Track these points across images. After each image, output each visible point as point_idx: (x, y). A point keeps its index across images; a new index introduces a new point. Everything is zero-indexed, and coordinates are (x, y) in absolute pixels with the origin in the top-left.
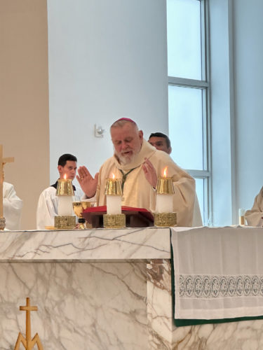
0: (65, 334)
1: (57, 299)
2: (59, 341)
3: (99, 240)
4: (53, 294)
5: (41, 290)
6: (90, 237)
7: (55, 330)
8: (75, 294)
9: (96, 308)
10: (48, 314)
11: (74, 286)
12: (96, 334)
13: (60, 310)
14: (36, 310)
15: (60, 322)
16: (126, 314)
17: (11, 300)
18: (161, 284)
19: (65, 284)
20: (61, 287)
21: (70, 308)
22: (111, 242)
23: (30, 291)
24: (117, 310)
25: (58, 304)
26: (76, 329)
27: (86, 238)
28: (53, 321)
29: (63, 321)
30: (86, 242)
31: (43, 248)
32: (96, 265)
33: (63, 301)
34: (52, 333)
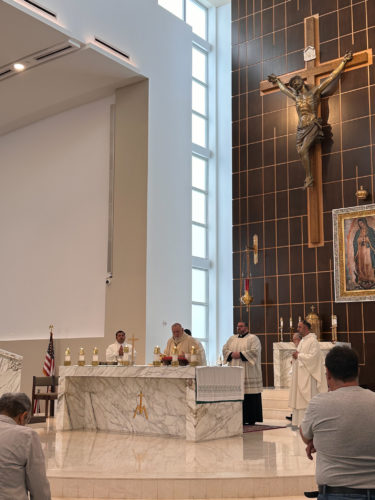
0: (155, 406)
1: (152, 392)
2: (152, 408)
4: (151, 390)
5: (147, 389)
8: (159, 390)
9: (167, 396)
10: (148, 398)
11: (159, 387)
12: (167, 406)
13: (153, 396)
14: (144, 396)
15: (153, 401)
17: (135, 392)
18: (192, 388)
19: (155, 387)
21: (157, 396)
23: (142, 389)
24: (175, 397)
25: (153, 394)
26: (159, 404)
28: (150, 401)
30: (164, 371)
31: (148, 373)
33: (155, 393)
34: (150, 405)
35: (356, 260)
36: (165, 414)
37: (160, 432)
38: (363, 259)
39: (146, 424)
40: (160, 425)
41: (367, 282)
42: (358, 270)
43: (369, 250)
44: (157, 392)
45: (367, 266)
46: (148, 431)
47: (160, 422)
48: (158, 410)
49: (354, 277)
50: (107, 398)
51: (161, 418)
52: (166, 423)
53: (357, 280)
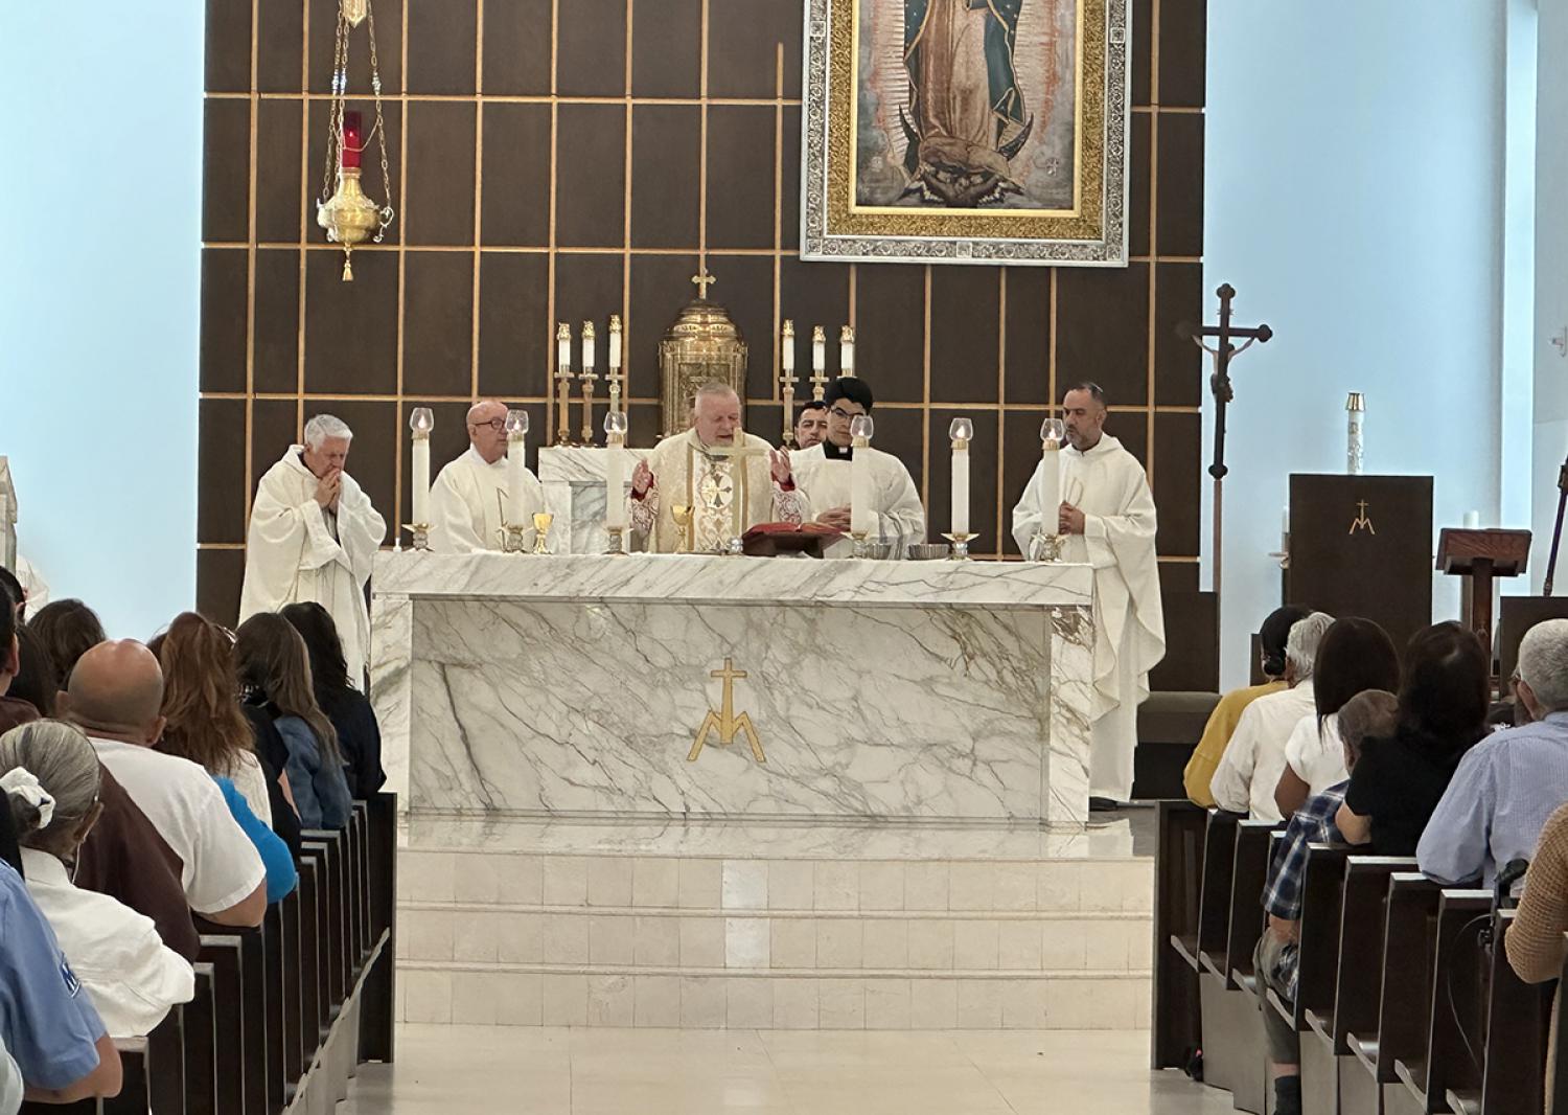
0: (798, 710)
1: (786, 660)
2: (787, 722)
3: (973, 576)
4: (779, 653)
5: (755, 645)
6: (956, 571)
7: (780, 703)
8: (821, 652)
9: (860, 674)
10: (767, 684)
11: (819, 640)
12: (858, 709)
13: (791, 676)
14: (745, 676)
15: (790, 693)
16: (915, 682)
17: (694, 661)
18: (1076, 638)
19: (801, 639)
20: (794, 644)
21: (810, 673)
22: (993, 580)
23: (733, 647)
24: (898, 677)
25: (787, 667)
26: (821, 704)
27: (950, 573)
28: (776, 693)
29: (796, 693)
30: (950, 578)
31: (873, 586)
32: (861, 611)
33: (798, 663)
34: (773, 708)
35: (915, 62)
36: (850, 742)
37: (822, 808)
38: (947, 61)
39: (759, 781)
40: (826, 784)
41: (962, 170)
42: (919, 112)
43: (978, 18)
44: (808, 661)
45: (967, 95)
46: (768, 806)
47: (828, 773)
48: (818, 728)
49: (900, 143)
50: (541, 688)
51: (828, 759)
52: (854, 773)
53: (911, 161)
